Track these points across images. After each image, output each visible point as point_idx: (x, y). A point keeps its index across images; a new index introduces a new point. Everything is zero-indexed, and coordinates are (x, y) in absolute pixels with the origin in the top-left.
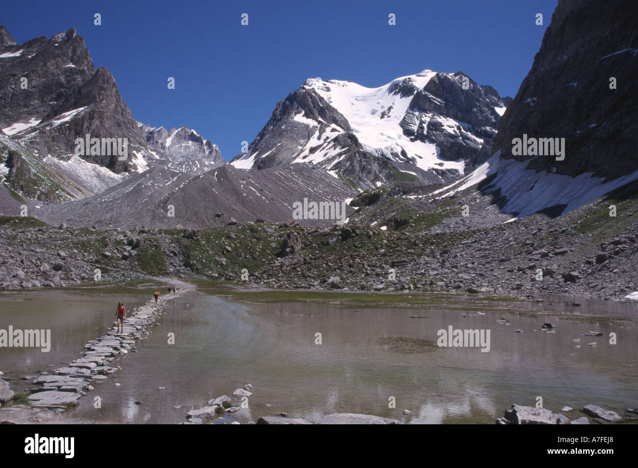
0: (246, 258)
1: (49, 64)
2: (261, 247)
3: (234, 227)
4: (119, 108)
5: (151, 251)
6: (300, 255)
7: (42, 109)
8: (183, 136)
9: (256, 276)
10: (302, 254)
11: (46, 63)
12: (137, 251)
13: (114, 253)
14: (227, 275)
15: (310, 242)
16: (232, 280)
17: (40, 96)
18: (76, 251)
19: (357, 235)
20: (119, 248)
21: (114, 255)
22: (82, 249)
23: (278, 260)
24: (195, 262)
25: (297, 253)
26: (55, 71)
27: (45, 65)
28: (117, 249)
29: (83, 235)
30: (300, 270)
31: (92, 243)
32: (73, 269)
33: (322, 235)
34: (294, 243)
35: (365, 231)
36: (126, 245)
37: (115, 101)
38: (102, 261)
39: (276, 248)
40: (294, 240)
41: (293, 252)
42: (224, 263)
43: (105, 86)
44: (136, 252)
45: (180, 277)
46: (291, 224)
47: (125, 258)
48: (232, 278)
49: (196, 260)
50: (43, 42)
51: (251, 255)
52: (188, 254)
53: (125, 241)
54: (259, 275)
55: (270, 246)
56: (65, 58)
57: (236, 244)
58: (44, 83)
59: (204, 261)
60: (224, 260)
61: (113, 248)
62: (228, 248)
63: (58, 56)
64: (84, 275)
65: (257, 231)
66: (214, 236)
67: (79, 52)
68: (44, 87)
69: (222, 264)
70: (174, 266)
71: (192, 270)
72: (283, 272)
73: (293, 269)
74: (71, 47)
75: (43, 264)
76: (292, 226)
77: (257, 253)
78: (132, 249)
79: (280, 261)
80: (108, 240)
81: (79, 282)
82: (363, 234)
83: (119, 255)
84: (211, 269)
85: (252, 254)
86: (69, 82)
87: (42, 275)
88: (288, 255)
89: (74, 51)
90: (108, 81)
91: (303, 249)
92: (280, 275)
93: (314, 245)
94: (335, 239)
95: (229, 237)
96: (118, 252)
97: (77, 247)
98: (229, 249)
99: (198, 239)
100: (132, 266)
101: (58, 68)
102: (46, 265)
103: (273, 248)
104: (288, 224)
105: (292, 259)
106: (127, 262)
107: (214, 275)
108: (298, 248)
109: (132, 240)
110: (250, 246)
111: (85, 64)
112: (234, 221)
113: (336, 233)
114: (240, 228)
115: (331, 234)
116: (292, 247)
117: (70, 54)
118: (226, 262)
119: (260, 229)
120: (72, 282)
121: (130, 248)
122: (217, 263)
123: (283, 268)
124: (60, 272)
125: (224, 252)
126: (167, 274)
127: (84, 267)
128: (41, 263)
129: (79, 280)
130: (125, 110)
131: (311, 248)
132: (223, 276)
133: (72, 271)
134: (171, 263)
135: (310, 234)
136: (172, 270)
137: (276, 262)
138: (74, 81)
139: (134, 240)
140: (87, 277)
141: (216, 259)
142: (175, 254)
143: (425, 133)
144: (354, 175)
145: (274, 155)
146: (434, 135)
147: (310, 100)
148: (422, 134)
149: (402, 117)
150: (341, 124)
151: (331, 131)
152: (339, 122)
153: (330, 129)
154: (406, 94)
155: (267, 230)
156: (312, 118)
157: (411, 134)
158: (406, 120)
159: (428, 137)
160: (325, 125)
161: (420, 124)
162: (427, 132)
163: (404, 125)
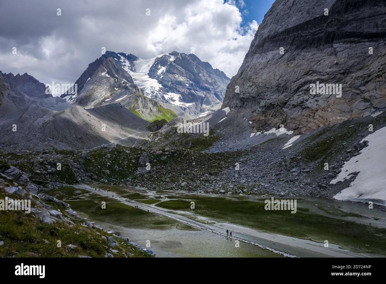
0: (120, 169)
2: (127, 162)
3: (107, 150)
8: (26, 80)
13: (42, 170)
14: (113, 181)
21: (42, 172)
24: (92, 174)
28: (42, 168)
31: (25, 164)
34: (146, 160)
36: (47, 165)
38: (35, 177)
39: (135, 162)
40: (145, 158)
42: (108, 173)
44: (55, 169)
45: (86, 183)
47: (49, 173)
55: (132, 162)
57: (112, 161)
59: (97, 172)
60: (108, 171)
61: (40, 167)
62: (108, 163)
70: (80, 177)
71: (92, 179)
76: (138, 148)
77: (126, 166)
78: (51, 167)
79: (139, 170)
83: (45, 172)
84: (103, 178)
85: (123, 167)
91: (150, 163)
93: (155, 160)
94: (166, 157)
99: (90, 158)
106: (51, 176)
107: (106, 181)
113: (166, 153)
115: (163, 154)
118: (110, 172)
119: (122, 151)
121: (49, 167)
122: (104, 173)
125: (107, 166)
126: (77, 182)
132: (111, 181)
134: (78, 175)
139: (52, 161)
142: (79, 169)
143: (174, 87)
144: (139, 110)
145: (90, 96)
146: (179, 88)
147: (110, 64)
148: (173, 87)
149: (162, 77)
150: (128, 79)
151: (123, 83)
152: (127, 78)
153: (123, 82)
154: (164, 64)
155: (126, 151)
156: (112, 75)
157: (167, 86)
158: (164, 79)
159: (176, 89)
160: (120, 79)
161: (171, 81)
162: (175, 86)
163: (163, 81)
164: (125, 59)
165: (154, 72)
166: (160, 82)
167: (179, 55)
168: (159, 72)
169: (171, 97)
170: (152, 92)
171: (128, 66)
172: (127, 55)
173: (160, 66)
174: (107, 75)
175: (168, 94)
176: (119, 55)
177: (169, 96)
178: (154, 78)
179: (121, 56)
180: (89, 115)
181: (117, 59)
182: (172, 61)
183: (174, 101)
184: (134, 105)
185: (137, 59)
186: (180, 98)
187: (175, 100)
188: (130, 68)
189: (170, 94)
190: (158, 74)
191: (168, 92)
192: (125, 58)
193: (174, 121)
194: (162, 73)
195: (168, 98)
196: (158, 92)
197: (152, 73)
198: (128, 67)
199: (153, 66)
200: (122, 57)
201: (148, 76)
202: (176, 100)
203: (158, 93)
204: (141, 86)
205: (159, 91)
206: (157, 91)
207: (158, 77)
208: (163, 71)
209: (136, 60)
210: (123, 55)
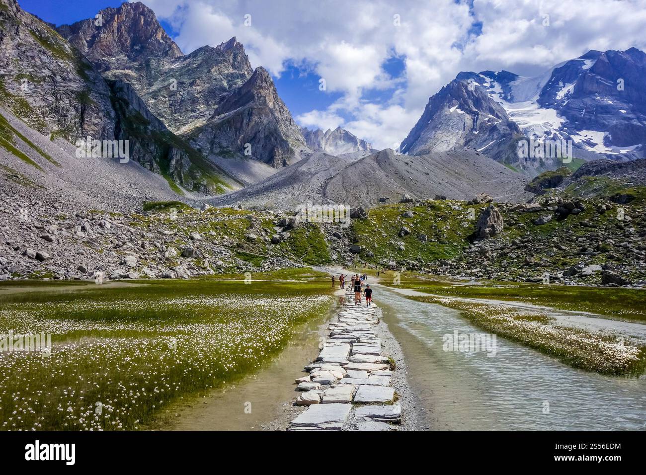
0: (431, 241)
1: (213, 70)
2: (449, 228)
3: (410, 205)
4: (277, 106)
5: (307, 233)
6: (504, 237)
7: (207, 113)
8: (339, 137)
9: (451, 265)
10: (507, 235)
11: (210, 70)
12: (291, 233)
13: (262, 235)
14: (409, 263)
15: (515, 220)
16: (415, 269)
17: (206, 101)
18: (214, 233)
19: (583, 210)
20: (268, 230)
21: (261, 238)
22: (222, 231)
23: (474, 244)
24: (364, 247)
25: (500, 235)
26: (218, 77)
27: (209, 71)
28: (266, 231)
29: (225, 215)
30: (514, 256)
31: (234, 223)
32: (207, 255)
33: (531, 212)
34: (495, 222)
35: (594, 205)
36: (277, 226)
37: (273, 100)
38: (245, 245)
39: (469, 228)
40: (494, 218)
41: (493, 233)
42: (402, 247)
43: (263, 85)
44: (289, 235)
45: (347, 265)
46: (482, 200)
47: (274, 242)
48: (416, 268)
49: (365, 245)
50: (207, 51)
51: (437, 238)
52: (355, 238)
53: (276, 222)
54: (455, 264)
55: (461, 227)
56: (227, 64)
57: (416, 225)
58: (209, 88)
59: (376, 245)
60: (402, 245)
61: (260, 230)
62: (406, 228)
63: (220, 62)
64: (220, 263)
65: (439, 209)
66: (386, 215)
67: (239, 58)
68: (209, 92)
69: (400, 249)
70: (338, 252)
71: (361, 257)
72: (489, 260)
73: (501, 255)
74: (232, 54)
75: (169, 248)
76: (483, 202)
77: (445, 235)
78: (283, 231)
79: (476, 245)
80: (254, 220)
81: (212, 272)
82: (591, 208)
83: (267, 239)
84: (386, 256)
85: (438, 236)
86: (230, 86)
87: (165, 263)
88: (487, 238)
89: (235, 58)
90: (266, 81)
91: (505, 228)
92: (485, 263)
93: (522, 224)
94: (550, 216)
95: (405, 216)
96: (266, 234)
97: (216, 228)
98: (408, 230)
99: (367, 218)
100: (283, 252)
101: (220, 73)
102: (173, 250)
103: (465, 229)
104: (479, 200)
105: (494, 242)
106: (278, 246)
107: (391, 263)
108: (500, 228)
109: (284, 220)
110: (434, 226)
111: (245, 69)
112: (409, 197)
113: (551, 208)
114: (418, 205)
115: (543, 210)
116: (493, 226)
117: (231, 61)
118: (405, 246)
119: (443, 206)
120: (204, 272)
121: (280, 230)
122: (393, 248)
123: (487, 255)
124: (189, 259)
125: (401, 234)
126: (328, 262)
127: (222, 253)
128: (167, 247)
129: (213, 269)
130: (282, 108)
131: (518, 228)
132: (403, 264)
133: (204, 258)
134: (334, 249)
135: (512, 210)
136: (335, 257)
137: (473, 246)
138: (236, 85)
139: (287, 219)
140: (224, 265)
141: (391, 243)
142: (339, 237)
143: (593, 118)
144: (517, 163)
145: (429, 148)
146: (604, 119)
147: (464, 91)
148: (590, 119)
149: (566, 102)
150: (498, 113)
151: (488, 121)
152: (496, 112)
153: (487, 119)
154: (570, 78)
155: (453, 207)
156: (467, 109)
157: (577, 119)
158: (570, 105)
159: (597, 121)
160: (482, 115)
161: (586, 108)
162: (595, 116)
163: (568, 111)
164: (494, 82)
165: (549, 96)
166: (562, 113)
167: (602, 55)
168: (561, 95)
169: (586, 138)
170: (546, 133)
171: (500, 93)
172: (496, 74)
173: (561, 84)
174: (459, 111)
175: (579, 133)
176: (481, 76)
177: (583, 138)
178: (550, 108)
179: (485, 78)
180: (408, 164)
181: (479, 83)
182: (588, 70)
183: (593, 145)
184: (509, 156)
185: (516, 77)
186: (606, 138)
187: (595, 142)
188: (503, 95)
189: (584, 132)
190: (558, 98)
191: (580, 130)
192: (492, 80)
193: (587, 168)
194: (566, 95)
195: (580, 141)
196: (558, 131)
197: (546, 100)
198: (499, 95)
199: (547, 85)
200: (488, 79)
201: (536, 106)
202: (597, 144)
203: (557, 133)
204: (524, 124)
205: (561, 129)
206: (556, 130)
207: (558, 104)
208: (569, 92)
209: (514, 80)
210: (489, 74)
